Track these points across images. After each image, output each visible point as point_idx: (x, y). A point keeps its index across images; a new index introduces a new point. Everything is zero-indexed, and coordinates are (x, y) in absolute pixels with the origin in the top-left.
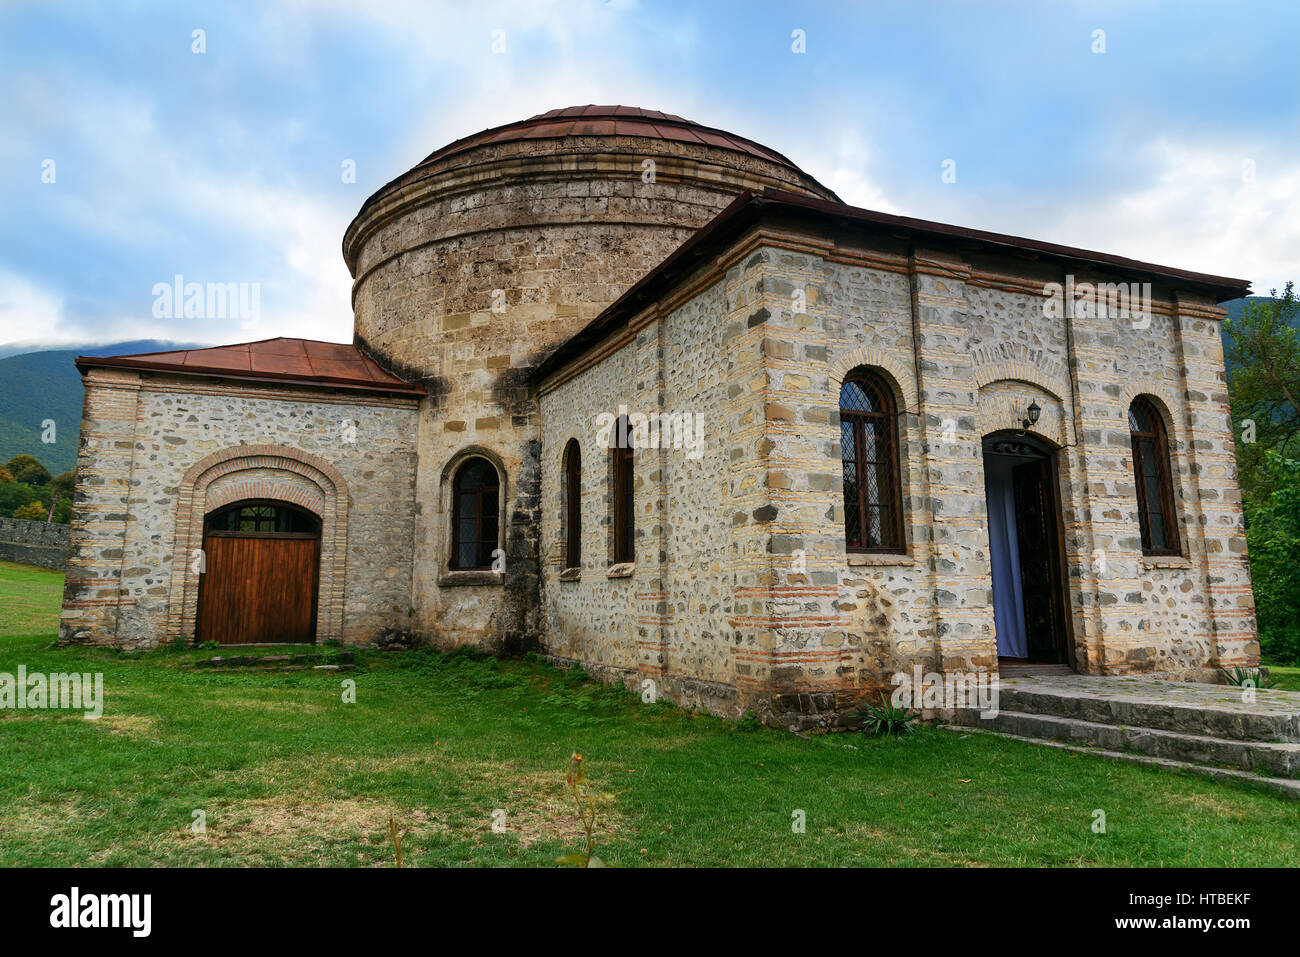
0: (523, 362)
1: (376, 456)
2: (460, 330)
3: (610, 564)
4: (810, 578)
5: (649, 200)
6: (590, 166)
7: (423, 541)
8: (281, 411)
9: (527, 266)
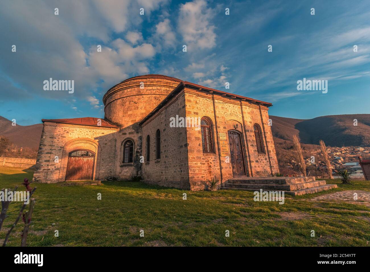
0: (139, 121)
1: (107, 140)
2: (126, 115)
3: (155, 159)
4: (196, 158)
5: (164, 90)
6: (152, 84)
7: (117, 158)
8: (87, 131)
9: (140, 102)
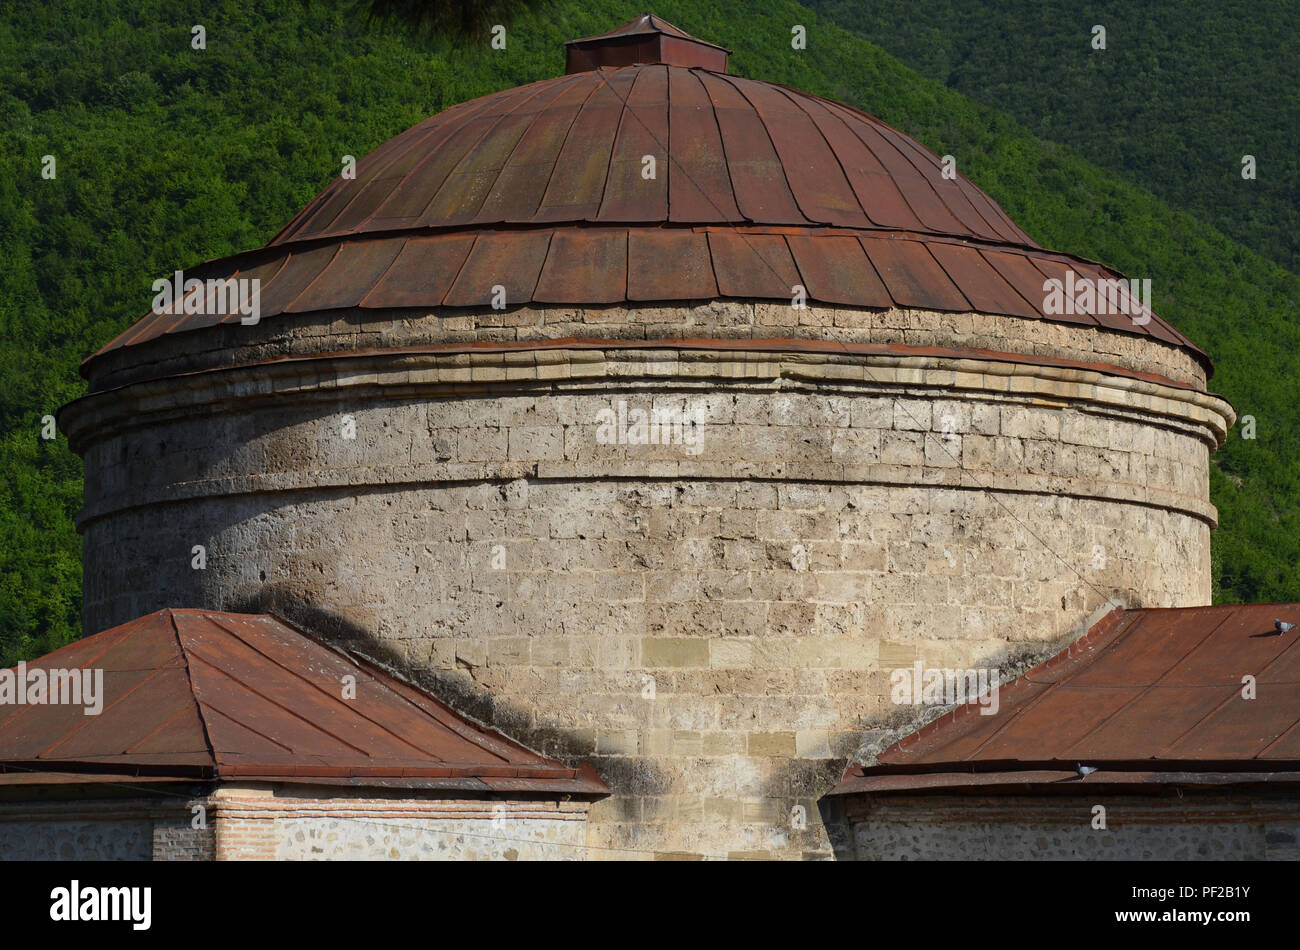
0: (820, 748)
9: (824, 560)
